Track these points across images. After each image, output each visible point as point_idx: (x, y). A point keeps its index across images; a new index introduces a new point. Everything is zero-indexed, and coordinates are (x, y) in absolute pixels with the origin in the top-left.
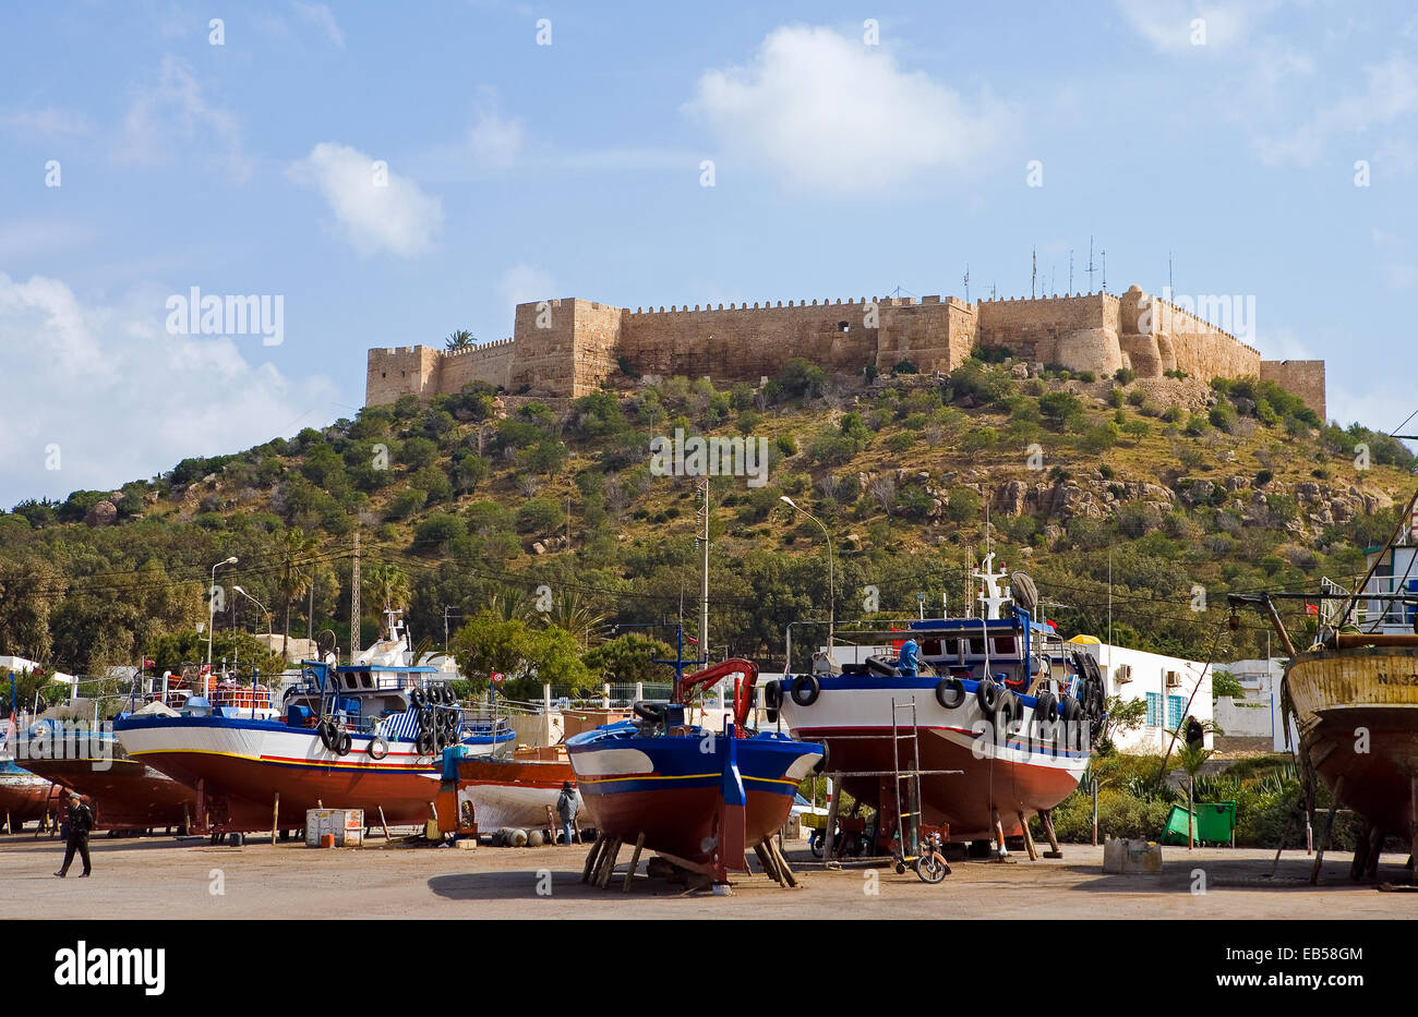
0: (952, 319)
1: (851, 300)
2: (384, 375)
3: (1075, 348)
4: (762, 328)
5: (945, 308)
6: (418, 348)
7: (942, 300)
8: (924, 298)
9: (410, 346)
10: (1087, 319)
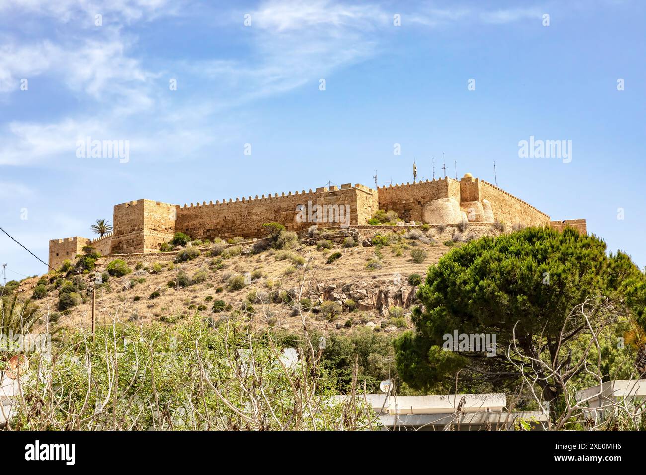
0: (358, 197)
1: (303, 191)
2: (57, 255)
3: (433, 211)
4: (254, 211)
5: (354, 190)
6: (75, 238)
7: (353, 186)
8: (343, 186)
9: (70, 237)
10: (439, 194)
